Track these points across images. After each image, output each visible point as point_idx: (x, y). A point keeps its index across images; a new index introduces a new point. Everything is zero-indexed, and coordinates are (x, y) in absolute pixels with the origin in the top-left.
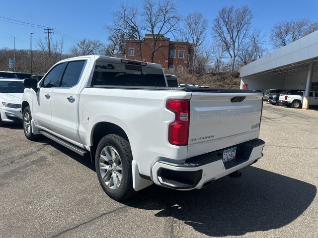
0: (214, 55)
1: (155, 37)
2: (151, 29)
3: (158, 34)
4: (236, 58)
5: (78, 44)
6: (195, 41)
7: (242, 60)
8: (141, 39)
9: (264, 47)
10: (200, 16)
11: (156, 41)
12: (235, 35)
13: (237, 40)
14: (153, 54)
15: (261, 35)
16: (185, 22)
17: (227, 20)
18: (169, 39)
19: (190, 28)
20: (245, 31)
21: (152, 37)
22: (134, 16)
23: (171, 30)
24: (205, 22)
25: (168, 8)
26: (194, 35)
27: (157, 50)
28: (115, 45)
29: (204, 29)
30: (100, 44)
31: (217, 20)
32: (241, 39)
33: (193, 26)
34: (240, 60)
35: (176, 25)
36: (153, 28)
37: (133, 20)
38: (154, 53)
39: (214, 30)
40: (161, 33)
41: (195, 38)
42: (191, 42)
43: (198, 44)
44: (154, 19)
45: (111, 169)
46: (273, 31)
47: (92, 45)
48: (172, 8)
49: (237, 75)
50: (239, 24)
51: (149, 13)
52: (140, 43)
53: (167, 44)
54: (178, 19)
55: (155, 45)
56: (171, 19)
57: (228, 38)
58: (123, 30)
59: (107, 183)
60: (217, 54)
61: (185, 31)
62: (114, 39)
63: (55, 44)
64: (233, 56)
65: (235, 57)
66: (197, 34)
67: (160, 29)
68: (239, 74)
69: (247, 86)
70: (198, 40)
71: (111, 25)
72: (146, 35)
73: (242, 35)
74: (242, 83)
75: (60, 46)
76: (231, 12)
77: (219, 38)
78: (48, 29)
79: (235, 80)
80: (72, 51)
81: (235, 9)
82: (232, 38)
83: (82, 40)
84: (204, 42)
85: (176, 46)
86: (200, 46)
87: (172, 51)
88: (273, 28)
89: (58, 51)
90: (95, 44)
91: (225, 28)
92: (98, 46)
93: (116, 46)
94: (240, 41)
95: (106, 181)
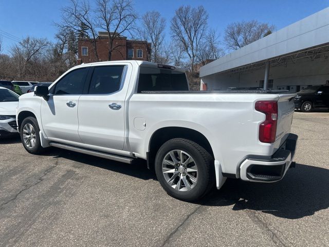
0: (172, 55)
1: (112, 36)
2: (106, 27)
3: (114, 32)
4: (195, 58)
5: (20, 43)
6: (154, 40)
7: (200, 60)
8: (96, 38)
9: (220, 46)
10: (158, 15)
11: (112, 39)
12: (193, 35)
13: (195, 40)
14: (110, 53)
15: (216, 35)
16: (143, 21)
17: (184, 20)
18: (126, 38)
19: (149, 27)
20: (202, 31)
21: (108, 36)
22: (86, 13)
23: (128, 28)
24: (163, 21)
25: (124, 4)
26: (153, 34)
27: (114, 49)
28: (64, 43)
29: (162, 28)
30: (47, 43)
31: (174, 20)
32: (198, 39)
33: (151, 24)
34: (198, 60)
35: (133, 23)
36: (108, 26)
37: (86, 17)
38: (112, 53)
39: (172, 30)
40: (117, 31)
41: (153, 37)
42: (149, 41)
43: (157, 44)
44: (108, 16)
45: (177, 172)
46: (227, 31)
48: (127, 5)
49: (197, 75)
50: (196, 24)
51: (103, 10)
52: (94, 41)
53: (124, 43)
54: (134, 17)
55: (112, 43)
56: (128, 17)
57: (186, 38)
59: (174, 187)
60: (176, 54)
61: (143, 29)
62: (62, 37)
64: (192, 56)
65: (194, 56)
66: (156, 33)
67: (116, 27)
68: (198, 74)
69: (206, 86)
70: (157, 39)
71: (61, 21)
72: (101, 33)
73: (200, 35)
74: (202, 82)
76: (187, 12)
77: (177, 38)
79: (195, 80)
81: (191, 9)
82: (190, 38)
83: (25, 38)
84: (163, 42)
85: (134, 45)
86: (160, 46)
87: (129, 51)
88: (226, 29)
90: (41, 43)
91: (182, 28)
92: (45, 45)
93: (65, 45)
94: (198, 41)
95: (172, 185)
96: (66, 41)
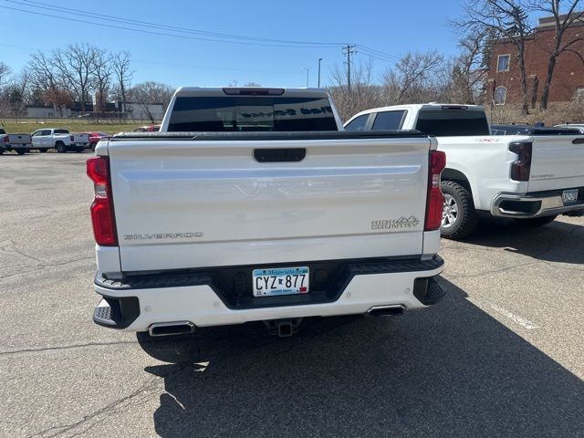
1: (561, 22)
2: (550, 7)
3: (568, 12)
5: (397, 65)
11: (562, 29)
14: (553, 60)
21: (553, 23)
27: (563, 50)
28: (474, 54)
30: (437, 58)
38: (557, 58)
40: (575, 11)
47: (422, 63)
52: (523, 40)
55: (559, 39)
58: (486, 21)
72: (542, 21)
75: (365, 73)
78: (349, 47)
80: (386, 78)
83: (404, 56)
89: (362, 81)
90: (427, 60)
92: (434, 63)
93: (476, 56)
96: (478, 48)
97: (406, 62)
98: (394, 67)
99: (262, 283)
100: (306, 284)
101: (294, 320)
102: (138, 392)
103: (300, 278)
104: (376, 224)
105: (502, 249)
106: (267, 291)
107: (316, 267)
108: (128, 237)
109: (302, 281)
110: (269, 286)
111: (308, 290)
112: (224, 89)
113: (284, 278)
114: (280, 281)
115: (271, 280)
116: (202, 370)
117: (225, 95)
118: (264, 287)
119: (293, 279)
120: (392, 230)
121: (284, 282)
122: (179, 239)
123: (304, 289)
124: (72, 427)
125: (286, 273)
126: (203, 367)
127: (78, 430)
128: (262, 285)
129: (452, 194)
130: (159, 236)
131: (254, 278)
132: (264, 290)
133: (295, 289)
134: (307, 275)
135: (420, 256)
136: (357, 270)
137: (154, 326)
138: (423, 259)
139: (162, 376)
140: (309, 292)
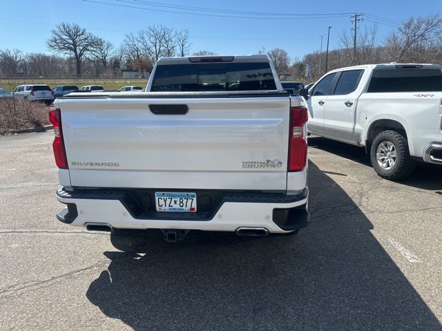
5: (400, 29)
30: (439, 21)
47: (424, 26)
63: (363, 35)
75: (370, 37)
78: (356, 16)
80: (389, 41)
83: (407, 21)
89: (367, 44)
90: (428, 24)
97: (408, 26)
98: (396, 31)
99: (162, 202)
100: (195, 205)
101: (183, 231)
102: (92, 267)
103: (190, 201)
104: (245, 164)
105: (433, 192)
106: (167, 209)
107: (201, 194)
108: (73, 164)
109: (192, 204)
110: (167, 205)
111: (196, 210)
112: (189, 59)
113: (178, 199)
114: (175, 202)
115: (168, 201)
116: (138, 258)
117: (190, 63)
118: (164, 205)
119: (185, 201)
120: (259, 169)
121: (178, 202)
122: (104, 167)
123: (193, 209)
124: (43, 282)
125: (179, 196)
126: (140, 256)
127: (45, 285)
128: (162, 204)
129: (392, 142)
130: (91, 164)
131: (157, 198)
132: (163, 207)
133: (187, 209)
134: (195, 199)
135: (286, 191)
136: (228, 198)
137: (87, 224)
138: (288, 194)
139: (111, 259)
140: (196, 212)
